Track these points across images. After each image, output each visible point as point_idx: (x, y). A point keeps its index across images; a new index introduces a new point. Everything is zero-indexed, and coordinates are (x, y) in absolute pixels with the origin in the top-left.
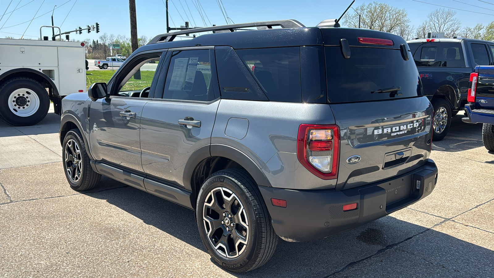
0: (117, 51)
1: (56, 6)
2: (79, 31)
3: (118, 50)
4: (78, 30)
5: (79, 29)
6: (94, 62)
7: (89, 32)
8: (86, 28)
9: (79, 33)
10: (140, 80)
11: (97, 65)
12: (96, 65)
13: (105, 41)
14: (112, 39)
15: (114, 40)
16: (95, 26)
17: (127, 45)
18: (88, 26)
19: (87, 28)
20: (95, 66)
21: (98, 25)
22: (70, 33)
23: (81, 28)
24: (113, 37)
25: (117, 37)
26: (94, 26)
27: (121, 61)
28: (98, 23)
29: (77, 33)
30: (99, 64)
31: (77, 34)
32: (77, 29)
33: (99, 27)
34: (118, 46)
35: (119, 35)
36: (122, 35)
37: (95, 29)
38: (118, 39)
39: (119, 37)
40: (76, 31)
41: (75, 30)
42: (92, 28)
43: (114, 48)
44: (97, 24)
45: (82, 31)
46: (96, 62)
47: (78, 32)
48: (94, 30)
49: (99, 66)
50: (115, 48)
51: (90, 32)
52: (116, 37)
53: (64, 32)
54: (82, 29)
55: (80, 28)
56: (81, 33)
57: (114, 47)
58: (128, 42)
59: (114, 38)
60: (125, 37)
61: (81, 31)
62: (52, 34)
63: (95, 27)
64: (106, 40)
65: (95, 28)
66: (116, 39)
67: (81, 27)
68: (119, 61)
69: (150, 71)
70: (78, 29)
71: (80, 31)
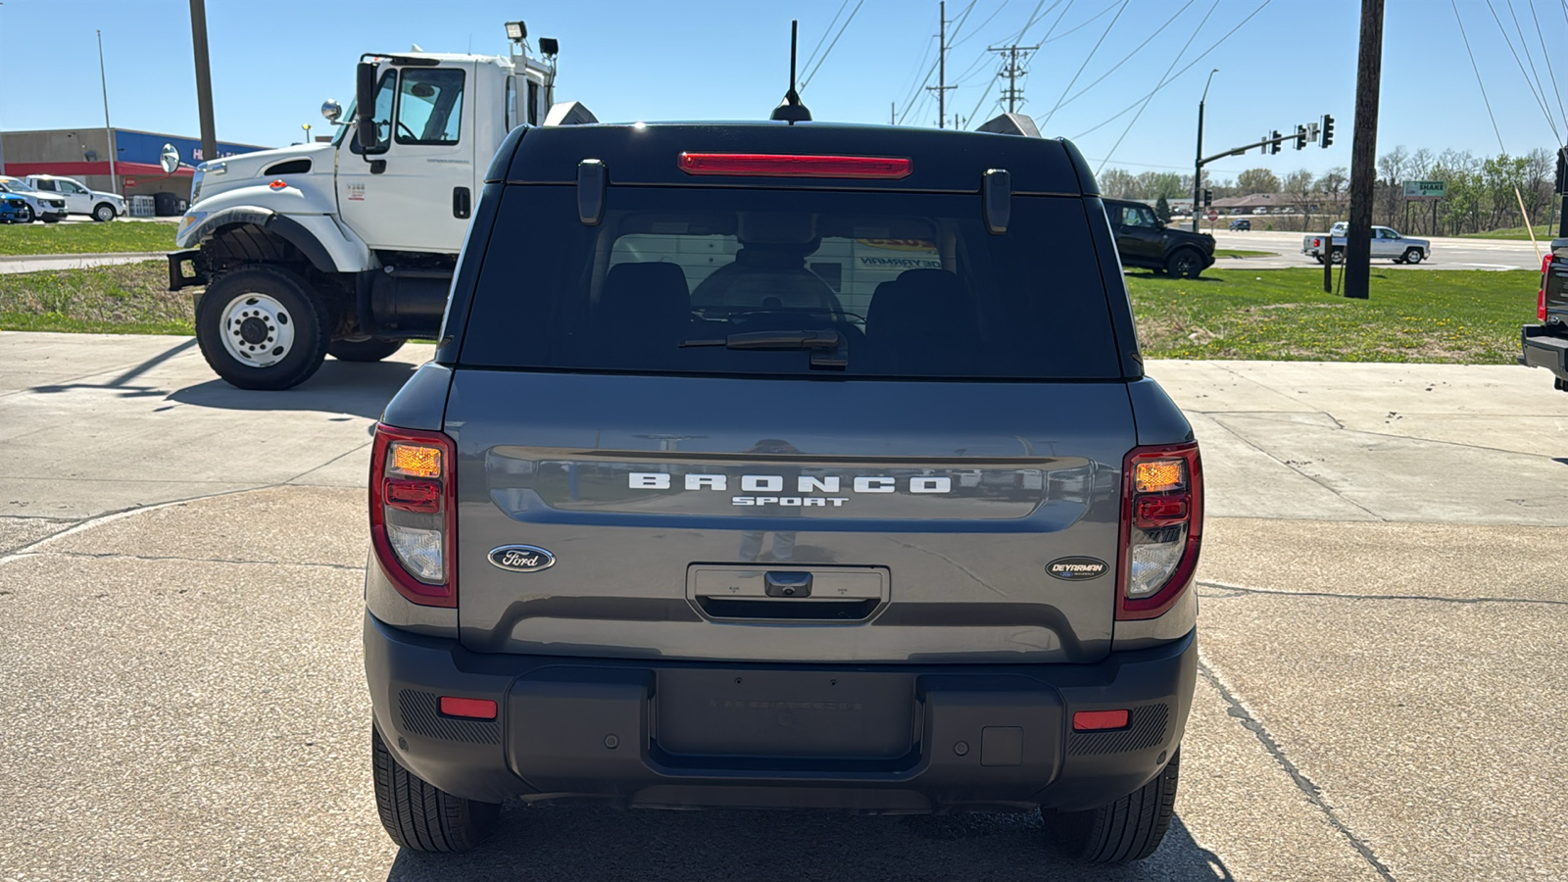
0: (1433, 203)
1: (1215, 71)
2: (1271, 145)
3: (1436, 201)
4: (1269, 143)
5: (1272, 139)
6: (1302, 241)
7: (1301, 145)
8: (1293, 134)
9: (1271, 150)
10: (1364, 301)
11: (1310, 252)
12: (1306, 251)
13: (1395, 172)
14: (1420, 166)
15: (1429, 169)
16: (1321, 127)
17: (1471, 184)
18: (1300, 127)
19: (1297, 133)
20: (1304, 255)
21: (1332, 121)
22: (1247, 151)
23: (1280, 136)
24: (1424, 159)
25: (1441, 158)
26: (1315, 126)
27: (1394, 237)
28: (1331, 117)
29: (1264, 152)
30: (1317, 248)
31: (1264, 155)
32: (1264, 139)
33: (1332, 128)
34: (1437, 188)
35: (1449, 149)
36: (1457, 152)
37: (1318, 134)
38: (1442, 165)
39: (1449, 157)
40: (1264, 145)
41: (1260, 141)
42: (1308, 134)
43: (1424, 193)
44: (1328, 120)
45: (1282, 142)
46: (1307, 240)
47: (1269, 147)
48: (1315, 140)
49: (1315, 254)
50: (1427, 194)
51: (1304, 145)
52: (1437, 157)
53: (1229, 150)
54: (1283, 136)
55: (1276, 135)
56: (1279, 149)
57: (1423, 191)
58: (1476, 173)
59: (1431, 160)
60: (1468, 156)
61: (1279, 143)
62: (1195, 157)
63: (1319, 128)
64: (1398, 169)
65: (1319, 131)
66: (1435, 163)
67: (1279, 133)
68: (1387, 238)
69: (1488, 270)
70: (1270, 138)
71: (1276, 142)
